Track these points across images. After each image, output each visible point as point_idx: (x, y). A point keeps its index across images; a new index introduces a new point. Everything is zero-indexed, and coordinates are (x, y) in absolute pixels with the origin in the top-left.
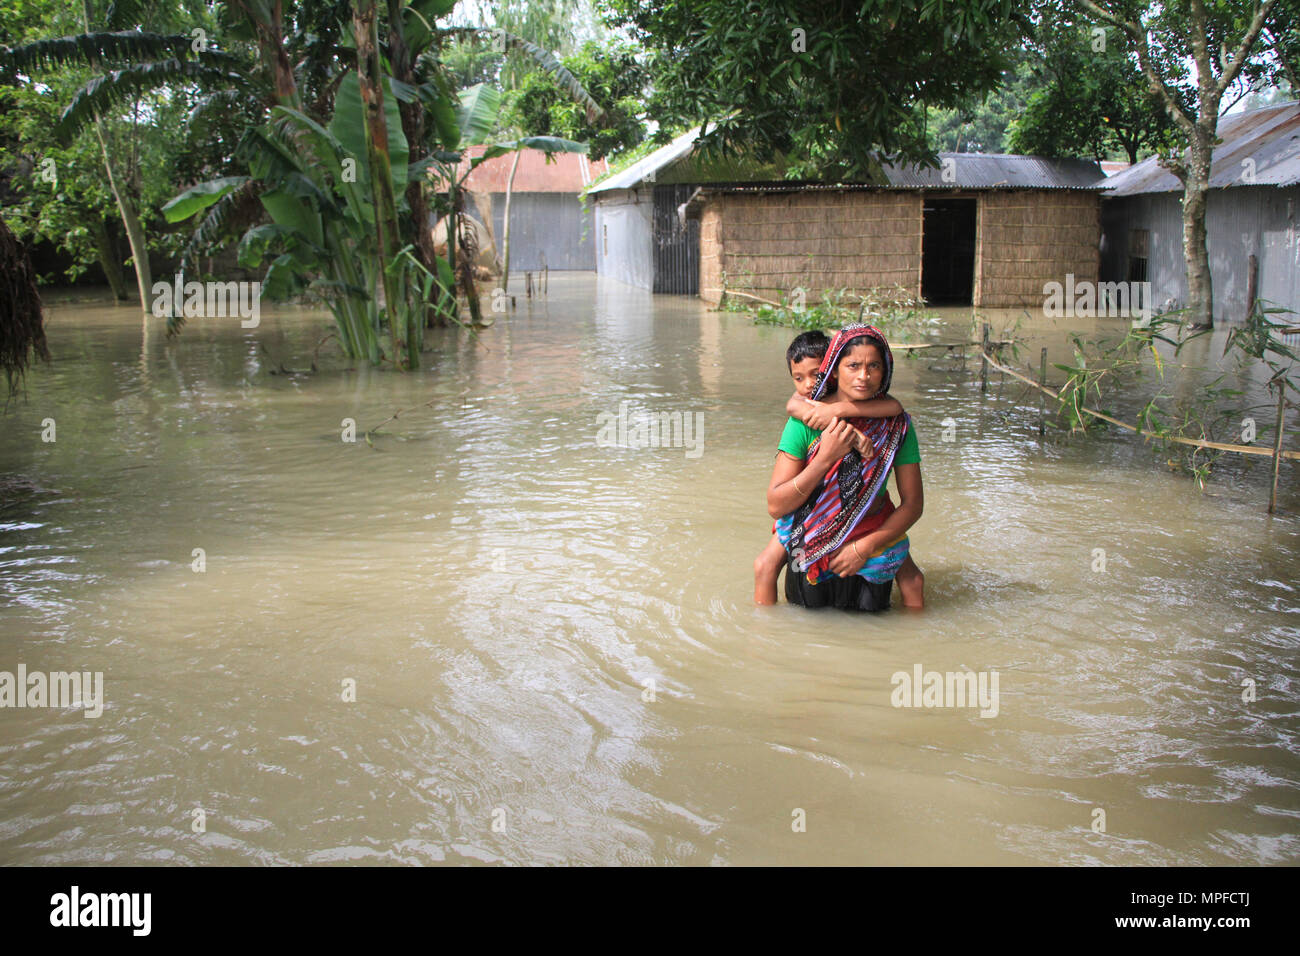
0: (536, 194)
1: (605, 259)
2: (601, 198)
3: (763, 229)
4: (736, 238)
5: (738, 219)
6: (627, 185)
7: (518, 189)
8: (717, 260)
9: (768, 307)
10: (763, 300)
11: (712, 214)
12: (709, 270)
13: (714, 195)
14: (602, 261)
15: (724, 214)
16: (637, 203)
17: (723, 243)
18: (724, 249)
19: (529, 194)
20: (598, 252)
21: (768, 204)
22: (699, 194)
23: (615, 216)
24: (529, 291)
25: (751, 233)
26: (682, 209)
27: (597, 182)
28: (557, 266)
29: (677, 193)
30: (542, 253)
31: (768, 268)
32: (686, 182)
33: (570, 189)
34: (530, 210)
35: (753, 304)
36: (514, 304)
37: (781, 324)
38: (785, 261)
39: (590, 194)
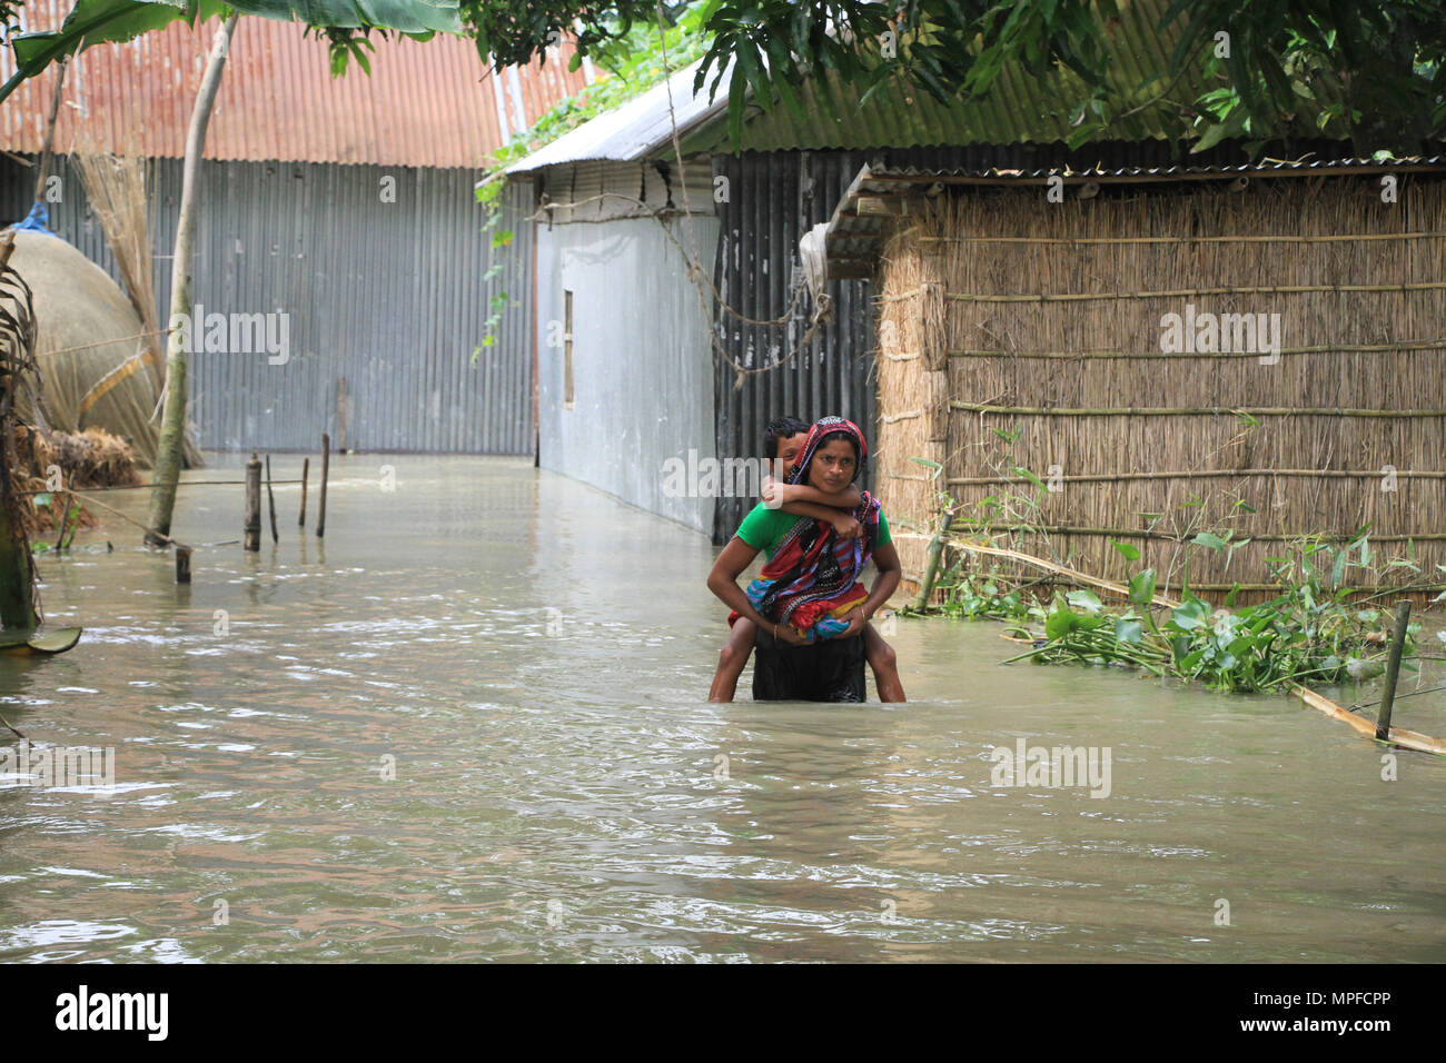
0: (321, 169)
1: (568, 417)
2: (556, 193)
3: (1094, 317)
4: (997, 351)
5: (1001, 282)
6: (628, 151)
7: (229, 147)
8: (924, 427)
9: (1087, 604)
10: (1075, 574)
11: (909, 260)
12: (902, 465)
13: (919, 191)
14: (556, 417)
15: (953, 265)
16: (667, 215)
17: (946, 367)
18: (951, 390)
19: (297, 170)
20: (543, 389)
21: (1115, 229)
22: (863, 191)
23: (595, 259)
24: (254, 527)
25: (1049, 335)
26: (813, 242)
27: (542, 133)
28: (397, 436)
29: (807, 184)
30: (341, 388)
31: (1110, 460)
32: (837, 143)
33: (449, 156)
34: (302, 225)
35: (1045, 587)
36: (184, 577)
37: (1131, 665)
38: (1177, 435)
39: (515, 177)
